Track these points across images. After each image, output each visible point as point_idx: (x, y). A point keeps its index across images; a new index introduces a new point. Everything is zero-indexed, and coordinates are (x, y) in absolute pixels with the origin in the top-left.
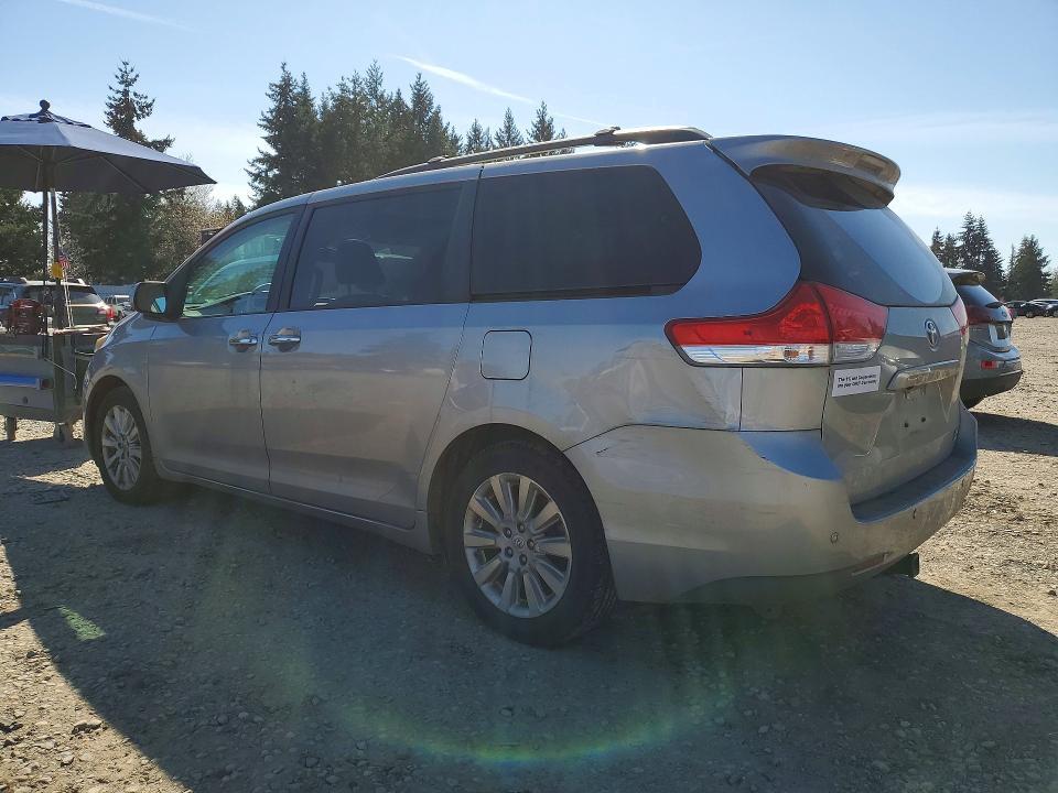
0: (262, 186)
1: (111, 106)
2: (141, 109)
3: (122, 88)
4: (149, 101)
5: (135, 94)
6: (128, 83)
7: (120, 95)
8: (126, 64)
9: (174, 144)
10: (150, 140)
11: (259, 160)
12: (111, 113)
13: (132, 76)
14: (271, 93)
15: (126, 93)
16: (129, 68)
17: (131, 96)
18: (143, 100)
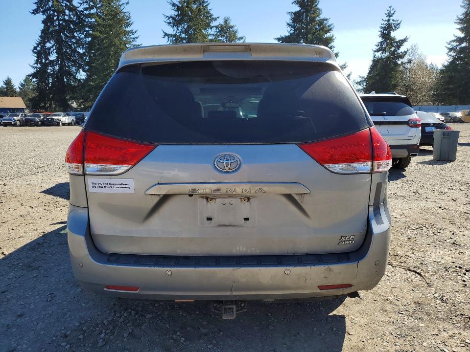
0: (454, 54)
1: (382, 28)
2: (395, 27)
3: (387, 18)
4: (399, 22)
5: (393, 20)
6: (390, 15)
7: (386, 22)
8: (390, 7)
9: (408, 40)
10: (397, 40)
11: (454, 41)
12: (381, 31)
13: (392, 12)
14: (463, 5)
15: (389, 20)
16: (391, 9)
17: (391, 21)
18: (396, 22)
